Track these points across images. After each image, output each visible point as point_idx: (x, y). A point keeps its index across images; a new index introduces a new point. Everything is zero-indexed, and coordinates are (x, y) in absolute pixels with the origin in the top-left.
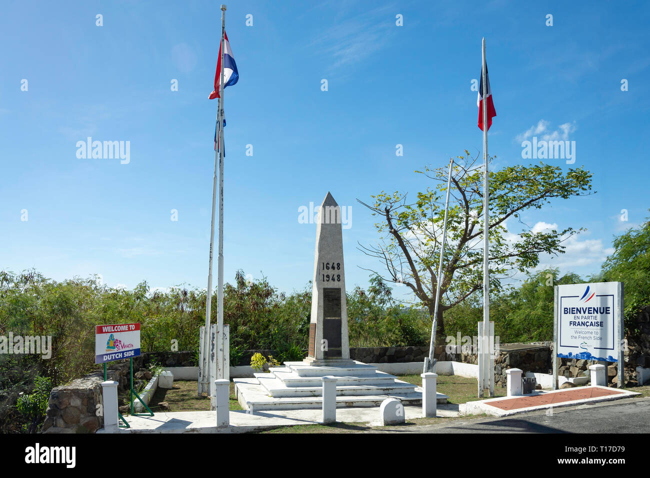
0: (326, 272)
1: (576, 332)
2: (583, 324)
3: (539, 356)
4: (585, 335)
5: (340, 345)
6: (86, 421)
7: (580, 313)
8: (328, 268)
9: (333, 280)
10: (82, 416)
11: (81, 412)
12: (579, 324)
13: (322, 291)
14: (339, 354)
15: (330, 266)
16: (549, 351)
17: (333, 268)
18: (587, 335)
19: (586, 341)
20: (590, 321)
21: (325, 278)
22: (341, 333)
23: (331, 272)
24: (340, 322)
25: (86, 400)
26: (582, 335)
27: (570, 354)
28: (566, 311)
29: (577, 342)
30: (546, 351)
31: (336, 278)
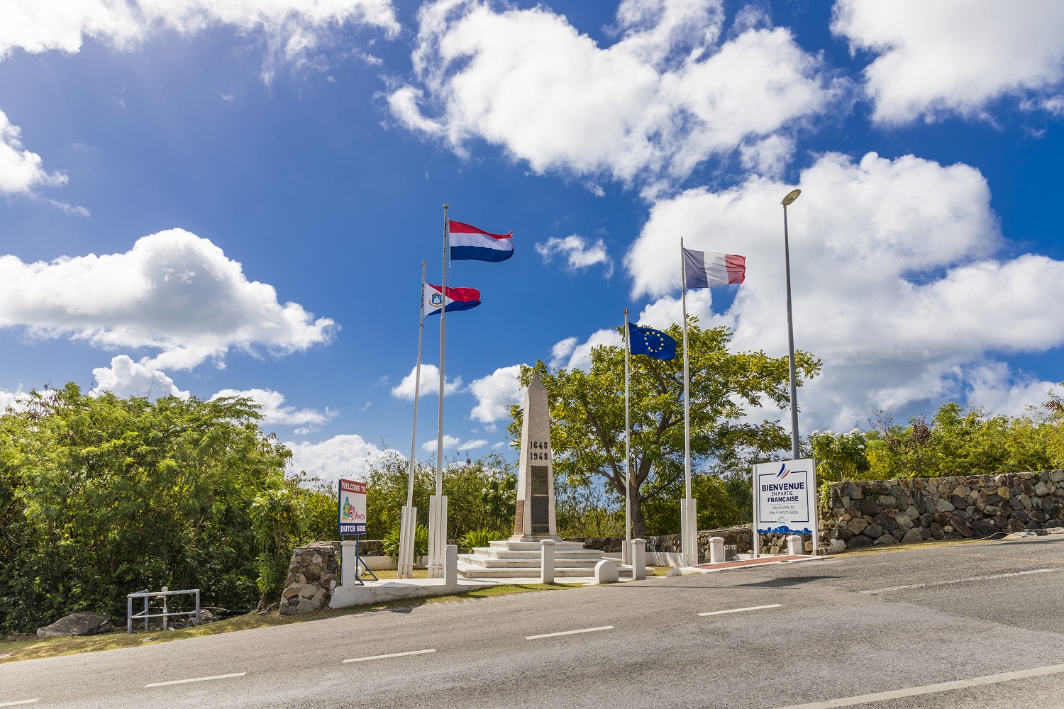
0: (534, 451)
1: (774, 508)
2: (780, 499)
3: (741, 538)
4: (782, 510)
5: (547, 522)
6: (326, 578)
7: (777, 489)
8: (536, 447)
9: (541, 458)
10: (323, 573)
11: (322, 569)
12: (776, 500)
13: (530, 469)
14: (546, 530)
15: (538, 445)
16: (750, 533)
17: (541, 447)
18: (785, 510)
19: (783, 515)
20: (786, 496)
21: (533, 457)
22: (548, 510)
23: (538, 451)
24: (547, 498)
25: (327, 558)
26: (779, 510)
27: (770, 529)
28: (764, 488)
29: (776, 517)
30: (747, 533)
31: (543, 456)
